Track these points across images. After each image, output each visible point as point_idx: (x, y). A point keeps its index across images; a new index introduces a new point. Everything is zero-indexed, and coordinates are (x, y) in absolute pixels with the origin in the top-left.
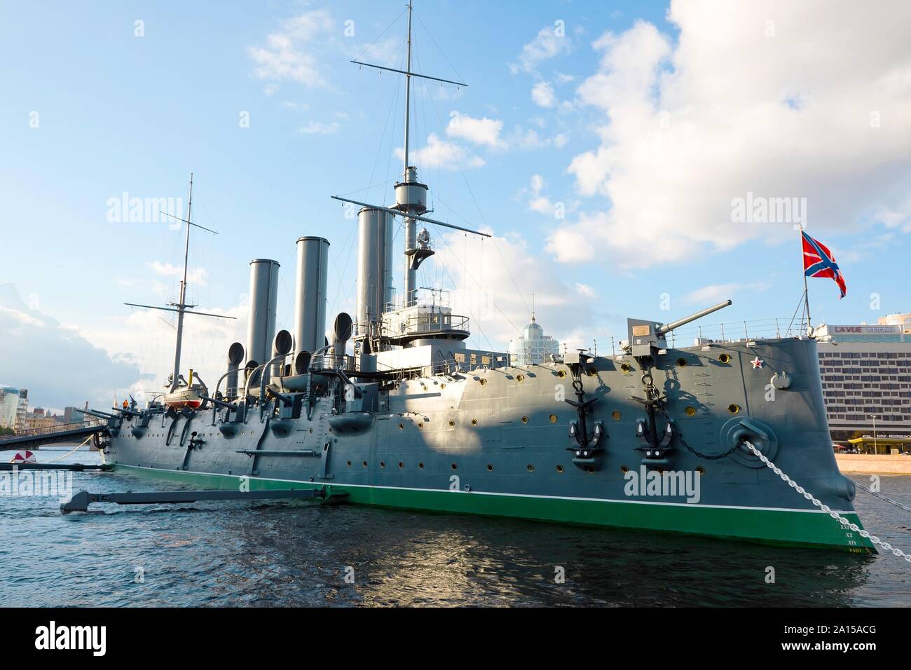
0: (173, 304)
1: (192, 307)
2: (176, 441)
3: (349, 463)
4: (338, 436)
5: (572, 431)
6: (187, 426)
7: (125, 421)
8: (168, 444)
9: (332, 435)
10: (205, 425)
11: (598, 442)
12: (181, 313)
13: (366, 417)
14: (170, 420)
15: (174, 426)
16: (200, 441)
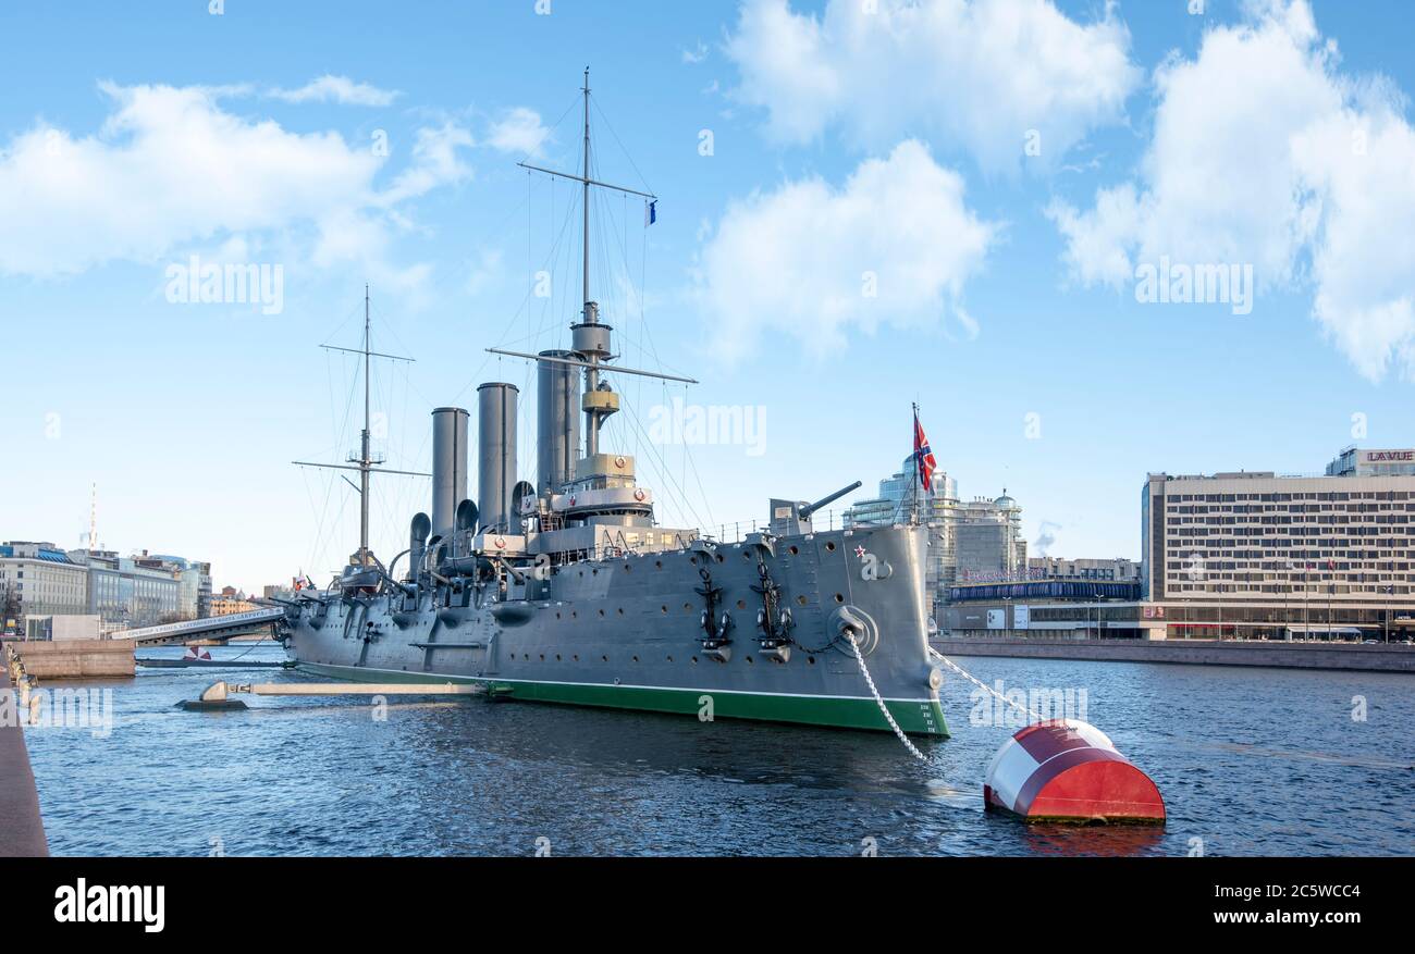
0: (353, 461)
1: (379, 463)
2: (354, 632)
3: (513, 656)
4: (503, 626)
5: (703, 621)
6: (365, 615)
7: (304, 608)
8: (346, 637)
9: (497, 627)
10: (380, 615)
11: (725, 632)
12: (365, 472)
13: (524, 606)
14: (348, 609)
15: (352, 614)
16: (377, 633)
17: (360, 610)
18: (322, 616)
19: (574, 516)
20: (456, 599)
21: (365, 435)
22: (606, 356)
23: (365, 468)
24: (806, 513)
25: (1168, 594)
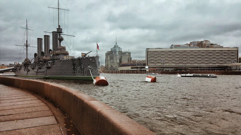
0: (25, 45)
1: (29, 45)
2: (26, 70)
3: (49, 73)
4: (47, 69)
5: (73, 68)
8: (24, 71)
13: (50, 66)
15: (25, 68)
16: (29, 70)
17: (27, 67)
18: (21, 68)
19: (58, 54)
20: (41, 65)
21: (27, 41)
22: (62, 33)
23: (27, 46)
24: (86, 55)
25: (149, 65)
